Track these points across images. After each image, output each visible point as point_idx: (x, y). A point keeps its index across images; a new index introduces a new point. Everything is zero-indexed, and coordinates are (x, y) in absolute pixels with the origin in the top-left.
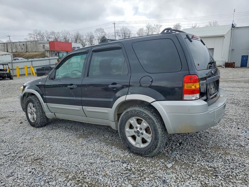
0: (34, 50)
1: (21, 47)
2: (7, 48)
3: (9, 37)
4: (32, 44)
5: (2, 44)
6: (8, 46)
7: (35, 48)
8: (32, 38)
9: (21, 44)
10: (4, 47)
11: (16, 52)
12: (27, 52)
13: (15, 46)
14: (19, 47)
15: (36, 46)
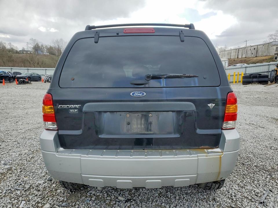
0: (265, 54)
1: (251, 52)
2: (238, 54)
3: (246, 42)
4: (264, 47)
5: (235, 50)
6: (239, 52)
7: (266, 52)
8: (272, 39)
9: (253, 48)
10: (236, 53)
11: (246, 57)
12: (256, 57)
13: (246, 51)
14: (249, 52)
15: (268, 49)
